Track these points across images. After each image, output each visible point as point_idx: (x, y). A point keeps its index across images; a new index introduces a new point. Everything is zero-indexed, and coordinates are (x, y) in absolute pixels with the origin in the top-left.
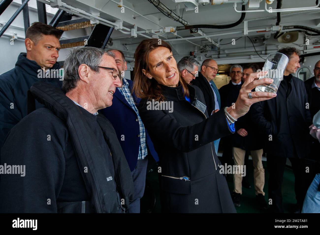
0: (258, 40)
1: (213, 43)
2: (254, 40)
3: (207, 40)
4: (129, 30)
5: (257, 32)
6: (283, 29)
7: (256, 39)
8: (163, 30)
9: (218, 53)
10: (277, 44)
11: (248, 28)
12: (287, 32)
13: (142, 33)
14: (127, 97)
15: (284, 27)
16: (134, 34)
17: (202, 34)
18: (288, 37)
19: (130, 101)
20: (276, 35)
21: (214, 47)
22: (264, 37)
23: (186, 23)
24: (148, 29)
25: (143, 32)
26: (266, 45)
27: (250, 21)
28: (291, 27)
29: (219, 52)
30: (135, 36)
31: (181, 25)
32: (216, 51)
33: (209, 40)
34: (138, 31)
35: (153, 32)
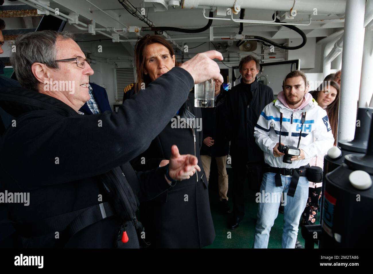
0: (221, 46)
1: (178, 46)
2: (217, 46)
3: (172, 43)
4: (85, 25)
5: (222, 39)
6: (245, 39)
7: (219, 45)
8: (126, 29)
9: (182, 58)
10: (238, 52)
11: (214, 33)
12: (247, 41)
13: (102, 31)
14: (89, 103)
15: (246, 36)
16: (91, 31)
17: (167, 37)
18: (248, 45)
19: (93, 109)
20: (238, 43)
21: (178, 50)
22: (227, 44)
23: (151, 23)
24: (108, 27)
25: (103, 29)
26: (229, 52)
27: (216, 27)
28: (252, 37)
29: (183, 56)
30: (93, 33)
31: (146, 25)
32: (180, 55)
33: (173, 43)
34: (96, 27)
35: (115, 31)
